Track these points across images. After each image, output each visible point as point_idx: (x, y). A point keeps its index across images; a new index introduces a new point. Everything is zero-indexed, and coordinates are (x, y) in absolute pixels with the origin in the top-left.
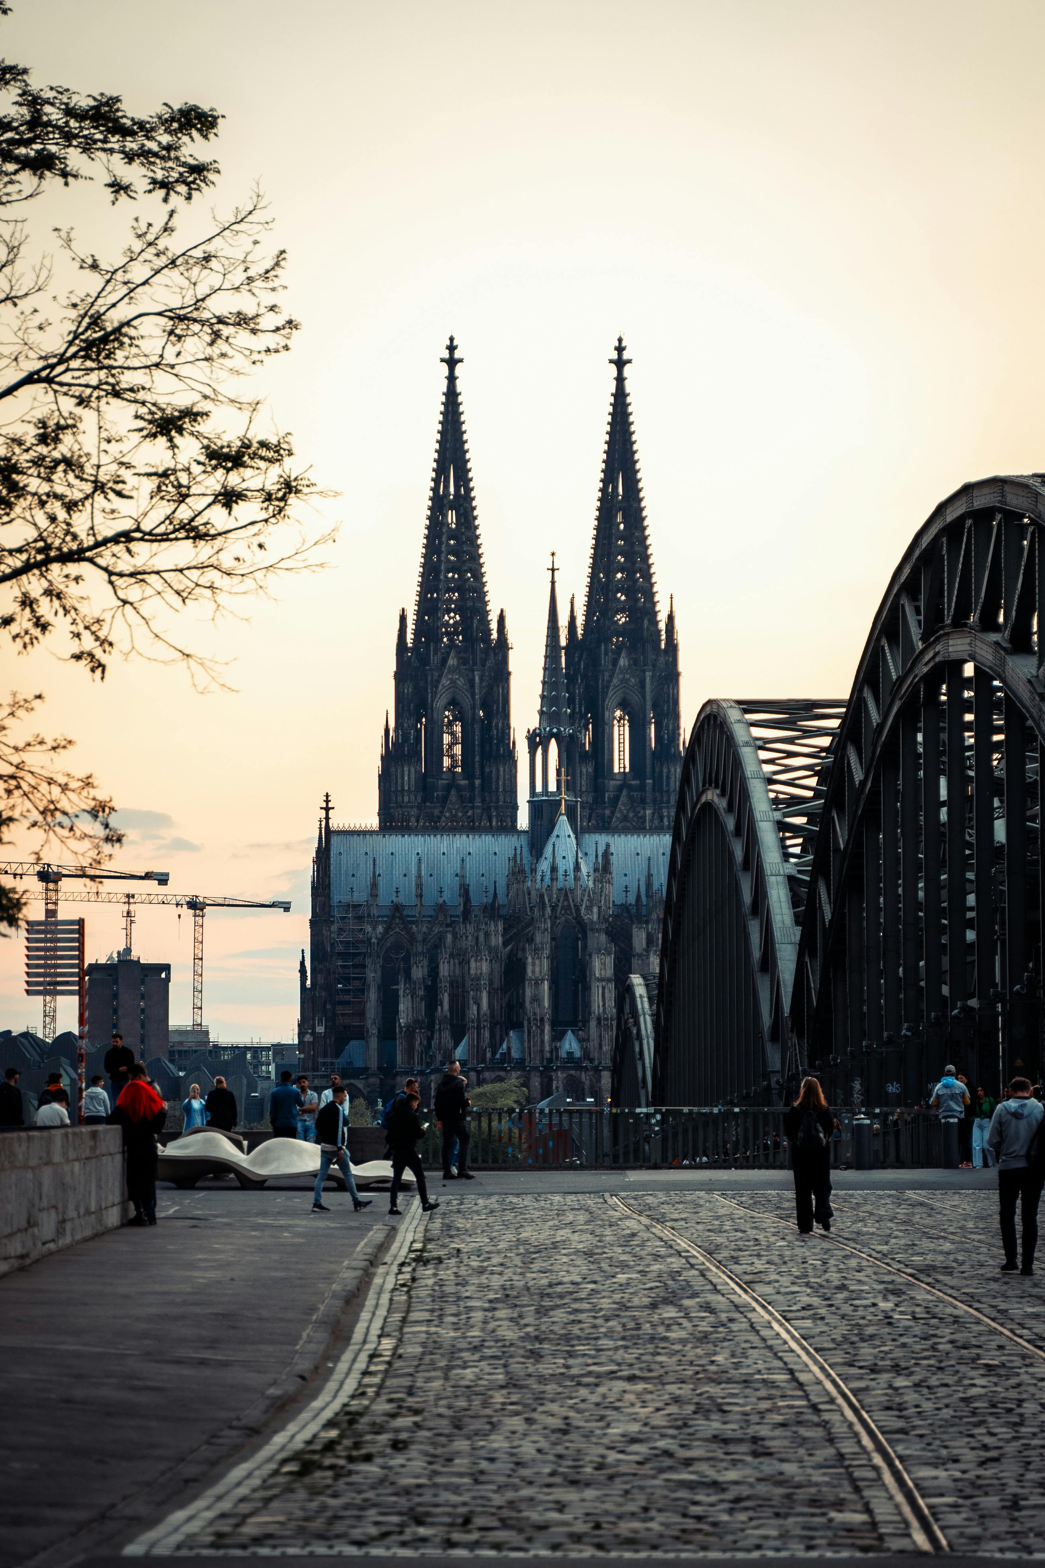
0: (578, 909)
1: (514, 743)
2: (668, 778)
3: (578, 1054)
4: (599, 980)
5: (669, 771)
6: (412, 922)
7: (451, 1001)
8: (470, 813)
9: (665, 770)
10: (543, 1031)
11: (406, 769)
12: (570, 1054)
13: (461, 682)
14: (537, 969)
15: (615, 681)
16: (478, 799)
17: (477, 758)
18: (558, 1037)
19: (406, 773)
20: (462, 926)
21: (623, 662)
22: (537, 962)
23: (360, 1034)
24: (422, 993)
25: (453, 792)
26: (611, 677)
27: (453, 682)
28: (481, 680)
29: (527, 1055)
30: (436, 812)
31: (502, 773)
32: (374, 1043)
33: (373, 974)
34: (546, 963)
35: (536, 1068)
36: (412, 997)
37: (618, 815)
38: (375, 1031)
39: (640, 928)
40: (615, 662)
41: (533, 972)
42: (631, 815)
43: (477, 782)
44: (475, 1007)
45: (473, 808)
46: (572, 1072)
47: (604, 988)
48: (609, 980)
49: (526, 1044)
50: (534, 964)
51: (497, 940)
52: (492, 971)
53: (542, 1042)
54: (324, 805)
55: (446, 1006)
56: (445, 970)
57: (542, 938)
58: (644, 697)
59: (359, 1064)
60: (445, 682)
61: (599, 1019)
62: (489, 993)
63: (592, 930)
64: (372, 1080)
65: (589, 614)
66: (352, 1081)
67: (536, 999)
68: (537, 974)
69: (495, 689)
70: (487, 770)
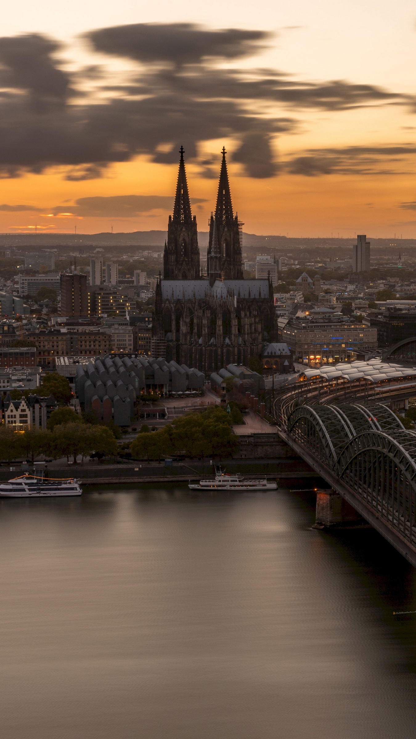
0: (227, 307)
1: (199, 249)
2: (237, 258)
3: (229, 343)
4: (234, 325)
5: (237, 257)
6: (182, 303)
7: (197, 329)
8: (188, 267)
9: (236, 256)
10: (221, 338)
11: (173, 256)
12: (228, 343)
13: (186, 234)
14: (220, 323)
15: (224, 234)
16: (190, 264)
17: (190, 254)
18: (224, 339)
19: (173, 257)
20: (199, 310)
21: (226, 229)
22: (220, 321)
23: (171, 331)
24: (189, 325)
25: (184, 262)
26: (223, 233)
27: (184, 234)
28: (191, 234)
29: (217, 343)
30: (180, 267)
31: (196, 257)
32: (174, 334)
33: (173, 317)
34: (221, 321)
35: (219, 347)
36: (186, 326)
37: (225, 267)
38: (175, 331)
39: (243, 312)
40: (224, 230)
41: (219, 324)
42: (228, 267)
43: (190, 260)
44: (204, 332)
45: (189, 266)
46: (228, 348)
47: (235, 327)
48: (236, 325)
49: (217, 341)
50: (219, 322)
51: (209, 315)
52: (208, 323)
53: (221, 340)
54: (159, 273)
55: (196, 330)
56: (195, 321)
57: (220, 316)
58: (231, 239)
59: (170, 339)
60: (182, 234)
61: (234, 335)
62: (208, 328)
63: (232, 313)
64: (174, 343)
65: (216, 216)
66: (169, 343)
67: (219, 330)
68: (220, 324)
69: (194, 236)
70: (192, 256)
